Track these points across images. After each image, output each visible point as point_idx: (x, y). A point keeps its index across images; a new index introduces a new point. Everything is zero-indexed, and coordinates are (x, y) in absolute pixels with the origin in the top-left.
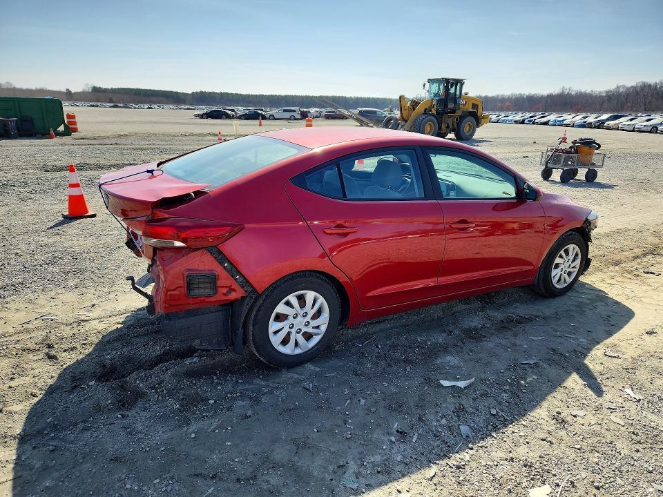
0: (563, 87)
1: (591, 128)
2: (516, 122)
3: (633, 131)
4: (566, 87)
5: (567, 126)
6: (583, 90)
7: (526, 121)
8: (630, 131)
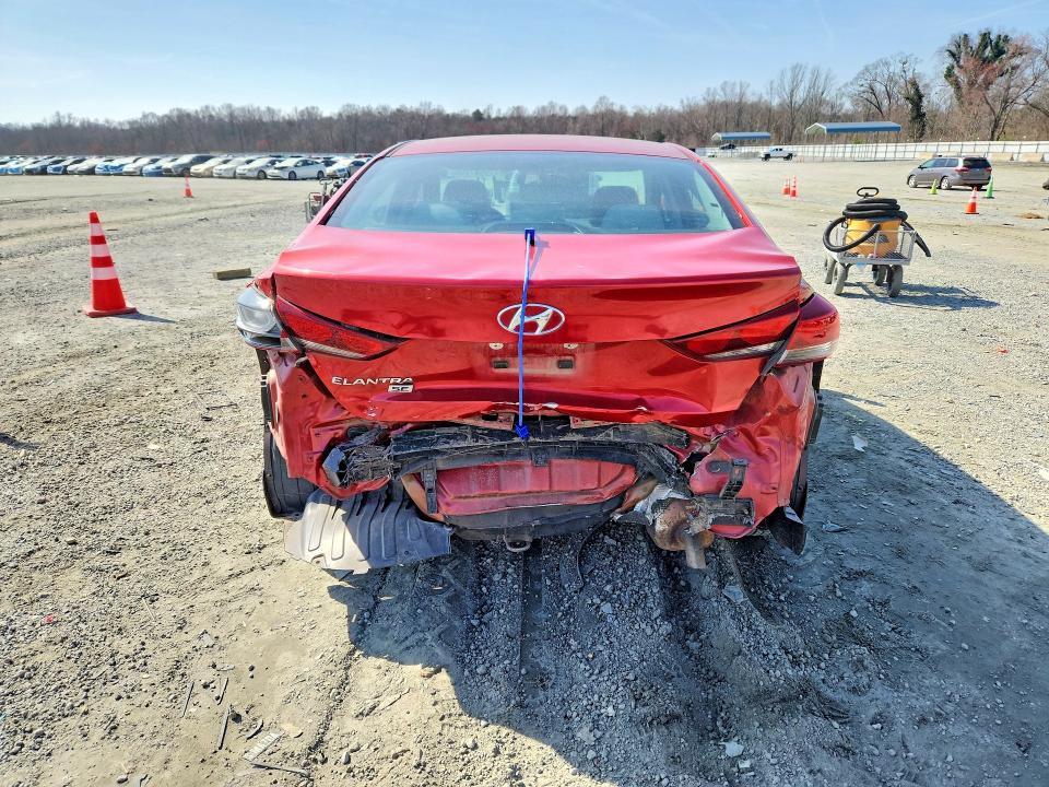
0: (58, 114)
1: (170, 176)
2: (30, 172)
3: (234, 177)
4: (62, 114)
5: (130, 174)
6: (92, 120)
7: (49, 170)
8: (231, 178)
